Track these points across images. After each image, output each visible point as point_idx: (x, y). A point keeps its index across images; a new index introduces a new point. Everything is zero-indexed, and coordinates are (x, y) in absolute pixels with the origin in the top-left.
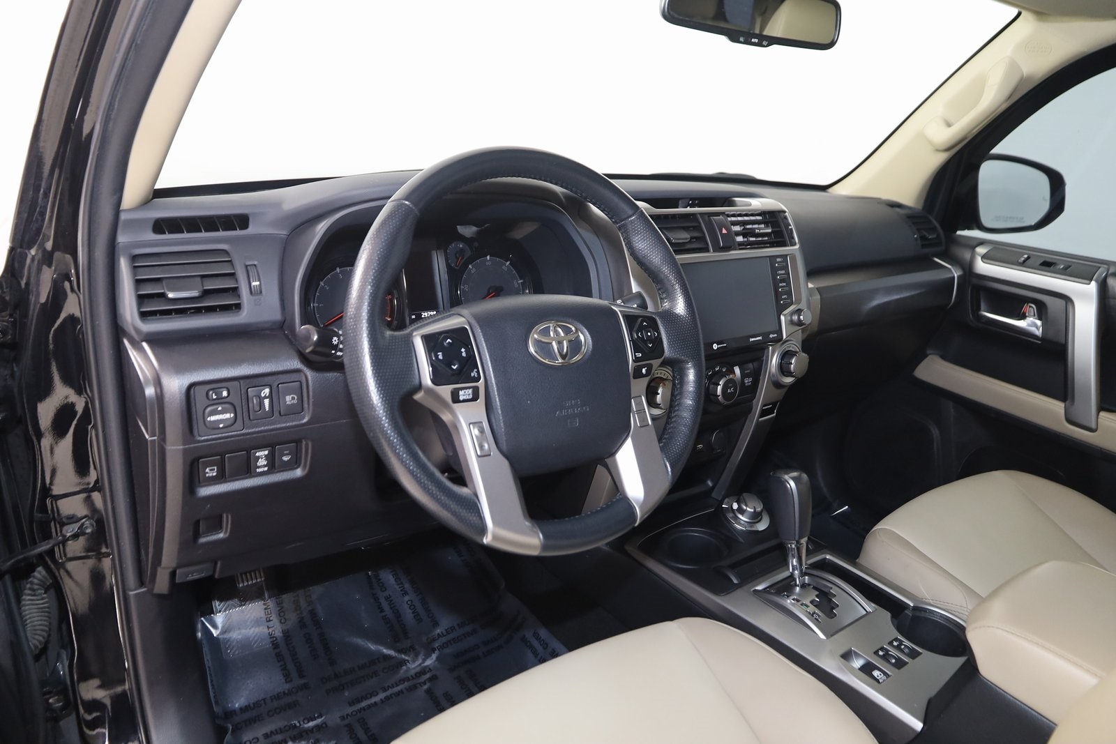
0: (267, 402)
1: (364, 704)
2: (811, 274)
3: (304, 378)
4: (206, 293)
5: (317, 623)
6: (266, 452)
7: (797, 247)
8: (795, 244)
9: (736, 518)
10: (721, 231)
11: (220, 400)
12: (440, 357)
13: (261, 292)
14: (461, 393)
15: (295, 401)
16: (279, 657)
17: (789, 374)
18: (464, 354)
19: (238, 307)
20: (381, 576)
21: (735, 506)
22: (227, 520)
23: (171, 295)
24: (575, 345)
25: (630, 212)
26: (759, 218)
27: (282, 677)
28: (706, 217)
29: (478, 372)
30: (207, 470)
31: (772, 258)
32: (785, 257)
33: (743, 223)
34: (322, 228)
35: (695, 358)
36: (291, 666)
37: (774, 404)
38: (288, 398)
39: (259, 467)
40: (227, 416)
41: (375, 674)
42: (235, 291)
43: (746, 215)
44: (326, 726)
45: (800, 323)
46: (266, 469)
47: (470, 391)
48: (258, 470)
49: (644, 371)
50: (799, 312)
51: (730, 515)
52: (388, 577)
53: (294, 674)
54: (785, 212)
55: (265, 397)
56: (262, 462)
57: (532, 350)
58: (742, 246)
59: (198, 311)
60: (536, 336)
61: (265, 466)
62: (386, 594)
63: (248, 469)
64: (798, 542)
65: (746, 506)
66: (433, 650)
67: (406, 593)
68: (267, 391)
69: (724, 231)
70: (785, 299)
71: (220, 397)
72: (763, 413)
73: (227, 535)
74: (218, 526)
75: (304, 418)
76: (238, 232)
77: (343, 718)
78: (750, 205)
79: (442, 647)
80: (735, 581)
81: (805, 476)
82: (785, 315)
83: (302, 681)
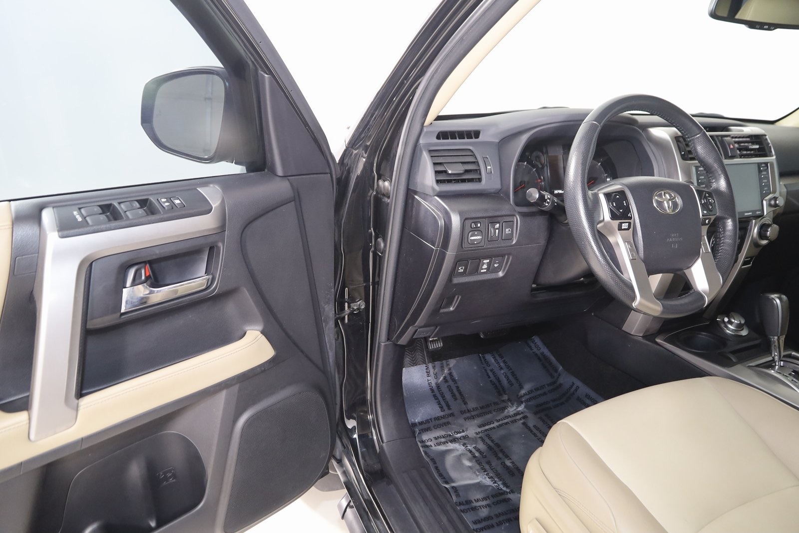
0: (497, 231)
1: (487, 427)
2: (782, 175)
3: (515, 220)
4: (467, 171)
5: (454, 380)
6: (488, 261)
7: (774, 157)
8: (773, 156)
9: (727, 327)
10: (729, 147)
11: (477, 229)
12: (615, 205)
13: (491, 172)
14: (623, 225)
15: (510, 232)
16: (435, 396)
17: (766, 238)
18: (625, 204)
19: (480, 180)
20: (486, 358)
21: (726, 320)
22: (457, 300)
23: (450, 172)
24: (675, 205)
25: (698, 132)
26: (748, 139)
27: (439, 408)
28: (720, 138)
29: (631, 214)
30: (460, 268)
31: (759, 165)
32: (766, 164)
33: (739, 143)
34: (524, 138)
35: (733, 217)
36: (443, 403)
37: (751, 258)
38: (507, 230)
39: (482, 269)
40: (479, 237)
41: (490, 412)
42: (478, 171)
43: (739, 137)
44: (468, 437)
45: (776, 205)
46: (485, 270)
47: (627, 224)
48: (482, 271)
49: (707, 221)
50: (775, 199)
51: (723, 325)
52: (489, 358)
53: (445, 407)
54: (766, 135)
55: (497, 229)
56: (485, 266)
57: (655, 205)
58: (741, 156)
59: (463, 181)
60: (656, 198)
61: (485, 269)
62: (490, 368)
63: (476, 270)
64: (779, 338)
65: (734, 319)
66: (522, 402)
67: (501, 369)
68: (498, 225)
69: (732, 147)
70: (766, 190)
71: (477, 227)
72: (745, 263)
73: (454, 309)
74: (449, 304)
75: (513, 242)
76: (474, 140)
77: (477, 434)
78: (743, 131)
79: (527, 401)
80: (734, 360)
81: (784, 297)
82: (766, 200)
83: (450, 412)
